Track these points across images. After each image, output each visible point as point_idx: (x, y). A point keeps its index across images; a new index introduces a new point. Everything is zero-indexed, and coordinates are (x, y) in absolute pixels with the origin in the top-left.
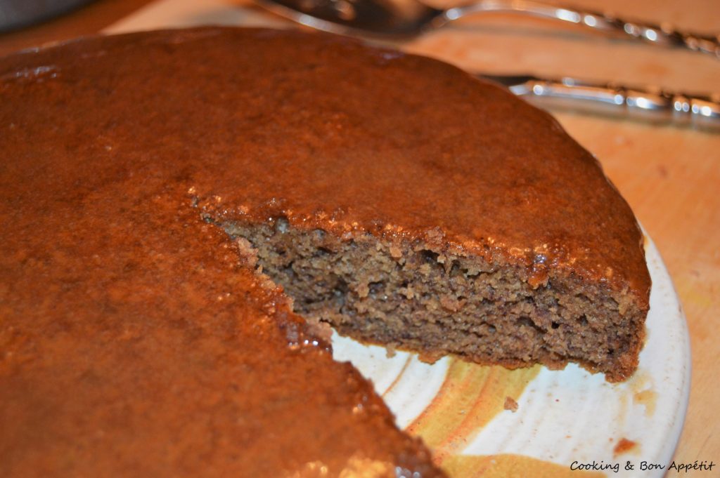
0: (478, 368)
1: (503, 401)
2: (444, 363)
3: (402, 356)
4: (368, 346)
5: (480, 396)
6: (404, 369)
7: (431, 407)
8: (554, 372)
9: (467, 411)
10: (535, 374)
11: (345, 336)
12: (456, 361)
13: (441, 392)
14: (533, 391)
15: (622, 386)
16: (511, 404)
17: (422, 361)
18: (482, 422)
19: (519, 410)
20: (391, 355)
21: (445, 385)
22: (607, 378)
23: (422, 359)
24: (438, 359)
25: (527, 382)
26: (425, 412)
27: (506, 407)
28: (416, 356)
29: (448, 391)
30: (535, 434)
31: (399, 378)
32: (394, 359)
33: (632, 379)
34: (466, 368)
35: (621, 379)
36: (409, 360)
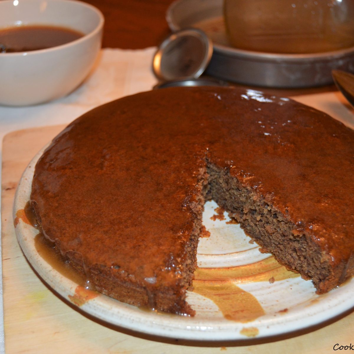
0: (278, 263)
2: (267, 255)
3: (255, 244)
4: (247, 236)
5: (265, 272)
6: (250, 249)
8: (303, 280)
9: (255, 273)
10: (296, 277)
11: (242, 229)
12: (272, 257)
14: (287, 281)
16: (272, 280)
17: (259, 250)
18: (255, 280)
19: (272, 284)
20: (251, 242)
21: (258, 262)
24: (266, 253)
25: (290, 278)
26: (240, 266)
27: (270, 280)
28: (260, 247)
29: (256, 265)
30: (268, 294)
31: (245, 251)
32: (251, 244)
35: (319, 294)
36: (256, 247)
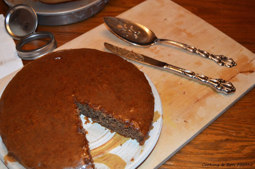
0: (120, 135)
1: (120, 144)
2: (114, 133)
3: (108, 130)
4: (103, 127)
5: (117, 142)
6: (107, 133)
7: (108, 142)
8: (132, 140)
9: (113, 144)
10: (129, 139)
12: (116, 133)
13: (111, 139)
14: (127, 143)
15: (141, 146)
16: (121, 145)
18: (115, 147)
19: (122, 146)
21: (112, 138)
22: (140, 144)
23: (110, 132)
24: (114, 132)
25: (127, 141)
26: (106, 143)
27: (120, 145)
28: (110, 130)
29: (112, 140)
30: (122, 152)
31: (105, 135)
32: (106, 130)
33: (142, 146)
34: (118, 135)
35: (141, 145)
36: (108, 131)
